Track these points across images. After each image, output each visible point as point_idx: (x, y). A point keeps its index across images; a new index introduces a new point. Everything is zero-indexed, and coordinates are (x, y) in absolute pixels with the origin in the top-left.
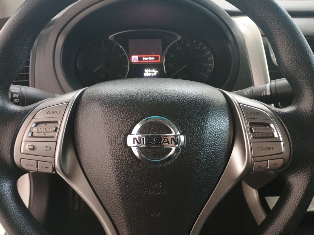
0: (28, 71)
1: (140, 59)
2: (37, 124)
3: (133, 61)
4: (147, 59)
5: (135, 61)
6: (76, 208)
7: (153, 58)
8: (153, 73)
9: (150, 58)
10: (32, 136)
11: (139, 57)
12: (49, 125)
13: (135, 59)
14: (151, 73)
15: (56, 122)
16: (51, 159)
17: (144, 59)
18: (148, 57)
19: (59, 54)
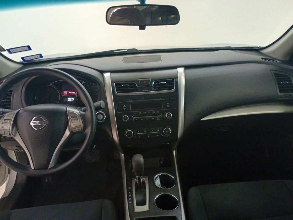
0: (10, 102)
1: (68, 93)
2: (5, 120)
3: (64, 94)
4: (71, 93)
5: (65, 94)
6: (46, 181)
7: (74, 92)
8: (72, 99)
9: (73, 92)
10: (3, 124)
11: (67, 92)
12: (8, 120)
13: (65, 93)
14: (71, 99)
15: (10, 119)
16: (9, 131)
17: (70, 93)
18: (72, 92)
19: (23, 94)
